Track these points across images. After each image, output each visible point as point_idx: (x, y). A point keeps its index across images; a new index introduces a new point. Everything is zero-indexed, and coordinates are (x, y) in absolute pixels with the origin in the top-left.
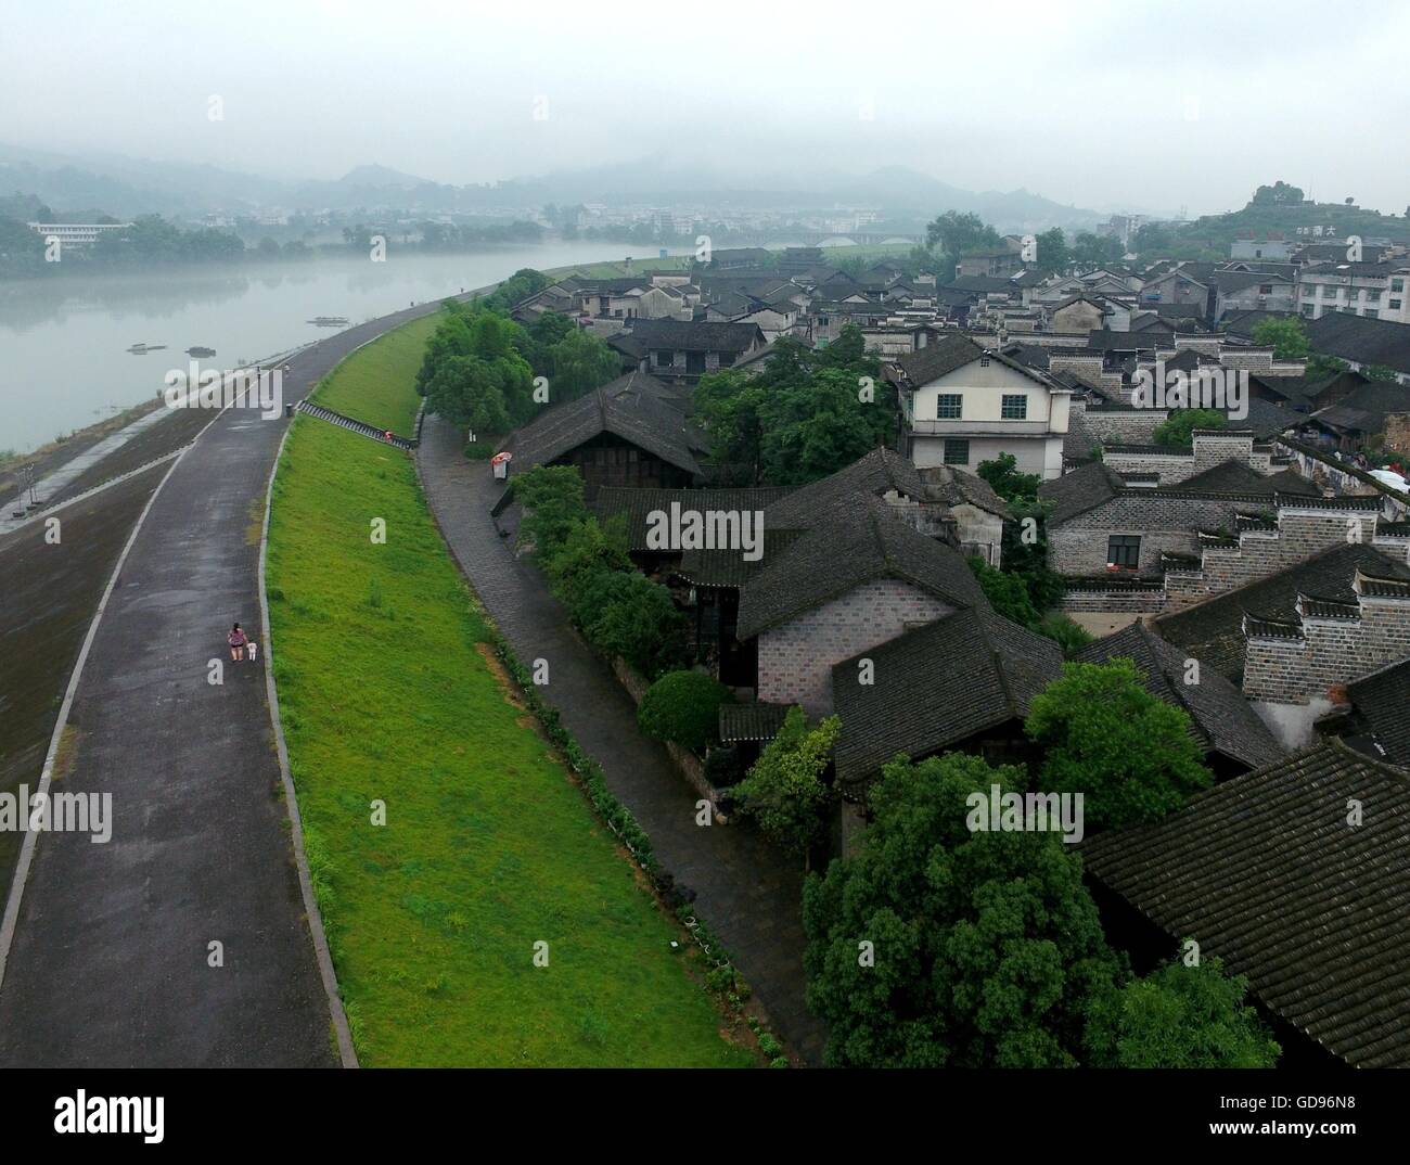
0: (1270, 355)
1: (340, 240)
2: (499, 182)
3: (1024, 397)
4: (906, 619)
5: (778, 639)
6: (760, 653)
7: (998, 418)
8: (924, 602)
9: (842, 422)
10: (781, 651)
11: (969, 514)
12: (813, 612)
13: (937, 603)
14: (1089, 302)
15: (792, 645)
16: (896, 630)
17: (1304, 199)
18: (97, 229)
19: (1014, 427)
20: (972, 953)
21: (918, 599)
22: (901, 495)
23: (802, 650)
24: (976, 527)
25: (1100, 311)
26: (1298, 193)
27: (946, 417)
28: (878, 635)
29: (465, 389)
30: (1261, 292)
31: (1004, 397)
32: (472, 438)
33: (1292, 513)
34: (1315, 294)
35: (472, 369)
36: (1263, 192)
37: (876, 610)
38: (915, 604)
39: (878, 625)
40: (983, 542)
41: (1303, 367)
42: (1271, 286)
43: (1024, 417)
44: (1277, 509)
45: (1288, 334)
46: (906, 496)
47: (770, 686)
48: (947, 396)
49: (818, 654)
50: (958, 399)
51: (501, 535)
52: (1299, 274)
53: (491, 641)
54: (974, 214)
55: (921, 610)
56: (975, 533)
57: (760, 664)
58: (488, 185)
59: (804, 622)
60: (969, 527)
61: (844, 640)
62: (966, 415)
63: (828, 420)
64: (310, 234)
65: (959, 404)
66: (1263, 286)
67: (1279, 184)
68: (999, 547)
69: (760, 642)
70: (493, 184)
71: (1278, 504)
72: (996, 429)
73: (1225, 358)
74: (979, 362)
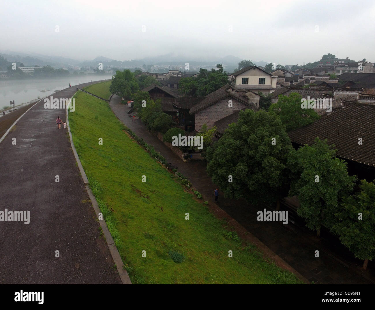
0: (329, 77)
1: (93, 72)
2: (132, 60)
3: (265, 78)
4: (234, 110)
5: (200, 115)
6: (195, 119)
7: (258, 84)
8: (239, 105)
9: (217, 83)
10: (201, 119)
11: (251, 95)
12: (209, 108)
13: (242, 105)
14: (281, 70)
15: (203, 117)
16: (232, 113)
17: (336, 58)
18: (34, 68)
19: (262, 86)
20: (255, 141)
21: (238, 104)
22: (233, 90)
23: (207, 118)
24: (252, 98)
25: (283, 72)
26: (334, 56)
27: (244, 84)
28: (227, 114)
29: (121, 87)
30: (325, 72)
31: (259, 78)
32: (123, 99)
33: (338, 93)
34: (339, 72)
35: (123, 82)
36: (325, 56)
37: (226, 107)
38: (236, 106)
39: (227, 111)
40: (255, 103)
41: (338, 81)
42: (328, 71)
43: (264, 84)
44: (333, 92)
45: (333, 77)
46: (234, 90)
47: (198, 129)
48: (244, 78)
49: (211, 119)
50: (247, 79)
51: (130, 117)
52: (335, 67)
53: (126, 130)
54: (250, 61)
55: (238, 107)
56: (252, 100)
57: (195, 122)
58: (129, 60)
59: (207, 110)
60: (251, 98)
61: (218, 116)
62: (250, 83)
63: (213, 83)
64: (86, 71)
65: (248, 80)
66: (326, 71)
67: (329, 54)
68: (259, 104)
69: (195, 116)
70: (130, 61)
71: (334, 90)
72: (257, 87)
73: (317, 78)
74: (253, 69)
